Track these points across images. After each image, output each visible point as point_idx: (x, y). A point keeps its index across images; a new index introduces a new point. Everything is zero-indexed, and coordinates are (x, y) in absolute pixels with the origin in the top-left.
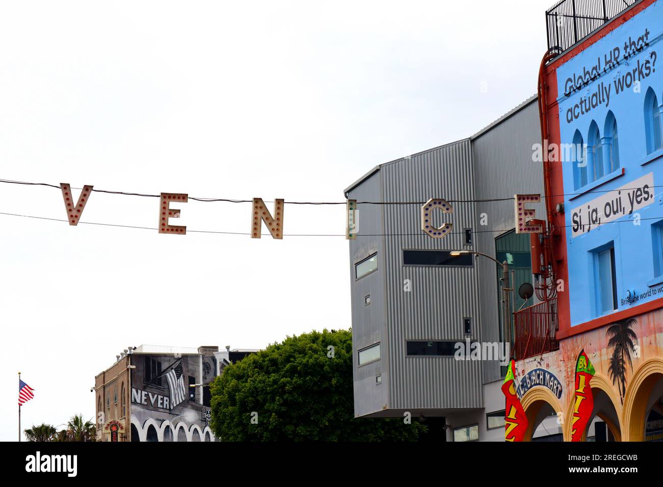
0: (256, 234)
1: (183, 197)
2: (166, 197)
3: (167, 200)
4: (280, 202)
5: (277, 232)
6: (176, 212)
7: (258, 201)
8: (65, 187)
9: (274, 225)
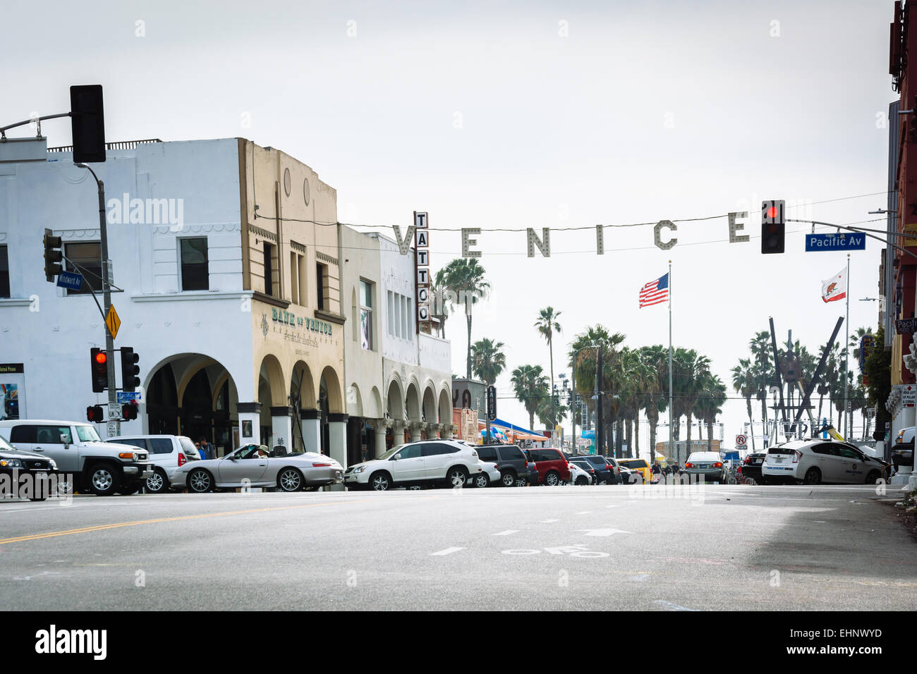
0: (531, 254)
1: (478, 231)
2: (466, 231)
3: (467, 233)
4: (546, 230)
5: (546, 252)
6: (474, 242)
7: (530, 231)
8: (396, 228)
9: (544, 247)
